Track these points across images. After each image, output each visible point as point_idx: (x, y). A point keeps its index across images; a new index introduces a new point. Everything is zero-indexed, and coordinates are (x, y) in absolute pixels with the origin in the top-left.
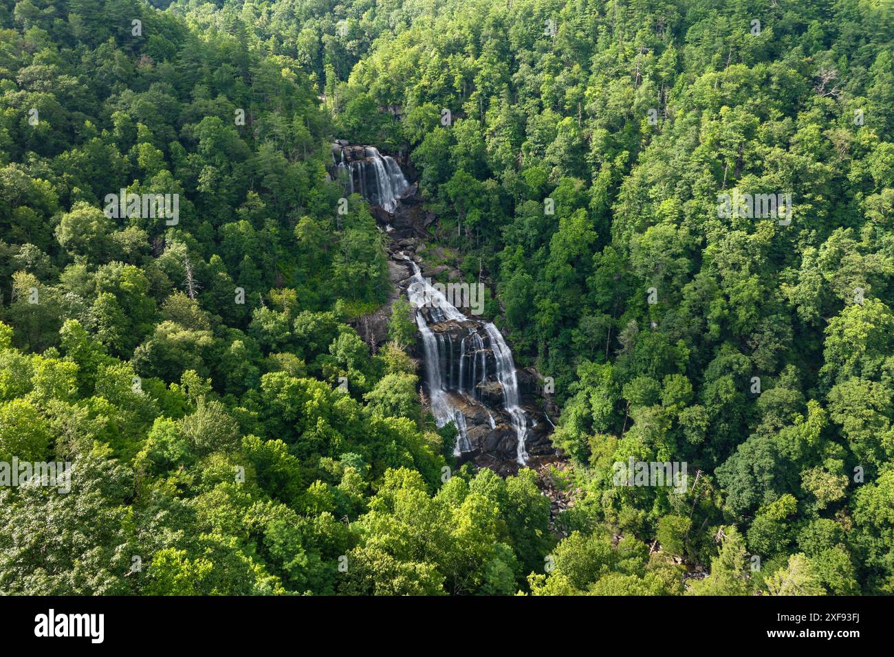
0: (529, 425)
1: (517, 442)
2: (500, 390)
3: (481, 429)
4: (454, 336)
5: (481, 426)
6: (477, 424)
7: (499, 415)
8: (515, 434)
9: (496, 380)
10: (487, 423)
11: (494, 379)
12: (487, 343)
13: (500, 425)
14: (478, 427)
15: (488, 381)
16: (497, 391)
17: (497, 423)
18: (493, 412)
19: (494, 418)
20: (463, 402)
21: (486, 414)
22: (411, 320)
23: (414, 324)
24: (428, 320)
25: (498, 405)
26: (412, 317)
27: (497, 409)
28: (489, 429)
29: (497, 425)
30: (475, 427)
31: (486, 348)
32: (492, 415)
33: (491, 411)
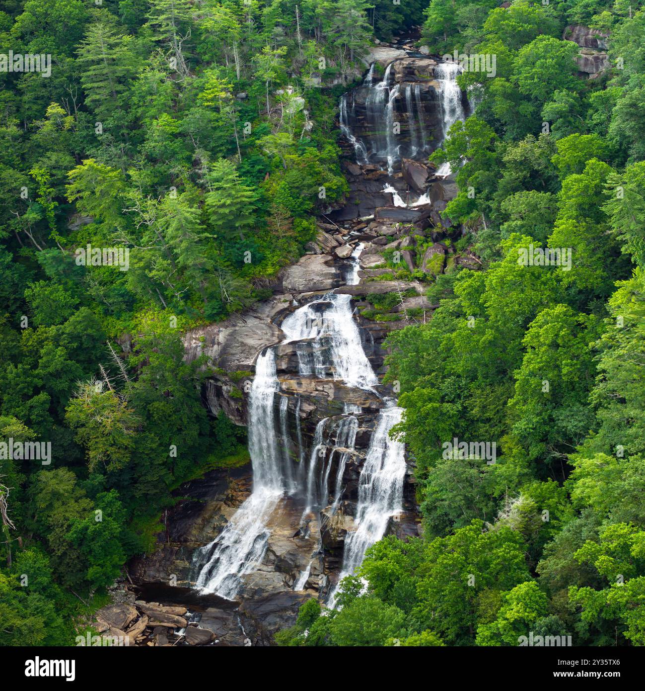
3: (277, 581)
4: (308, 408)
5: (282, 576)
6: (278, 569)
9: (354, 515)
10: (294, 577)
11: (348, 510)
12: (364, 442)
13: (310, 591)
14: (278, 573)
15: (340, 509)
16: (340, 533)
17: (309, 585)
18: (317, 566)
19: (311, 575)
20: (293, 526)
21: (304, 562)
22: (243, 359)
23: (248, 366)
24: (284, 366)
25: (331, 559)
26: (251, 354)
27: (326, 564)
28: (289, 586)
29: (306, 588)
30: (269, 570)
31: (356, 449)
32: (313, 569)
33: (317, 561)
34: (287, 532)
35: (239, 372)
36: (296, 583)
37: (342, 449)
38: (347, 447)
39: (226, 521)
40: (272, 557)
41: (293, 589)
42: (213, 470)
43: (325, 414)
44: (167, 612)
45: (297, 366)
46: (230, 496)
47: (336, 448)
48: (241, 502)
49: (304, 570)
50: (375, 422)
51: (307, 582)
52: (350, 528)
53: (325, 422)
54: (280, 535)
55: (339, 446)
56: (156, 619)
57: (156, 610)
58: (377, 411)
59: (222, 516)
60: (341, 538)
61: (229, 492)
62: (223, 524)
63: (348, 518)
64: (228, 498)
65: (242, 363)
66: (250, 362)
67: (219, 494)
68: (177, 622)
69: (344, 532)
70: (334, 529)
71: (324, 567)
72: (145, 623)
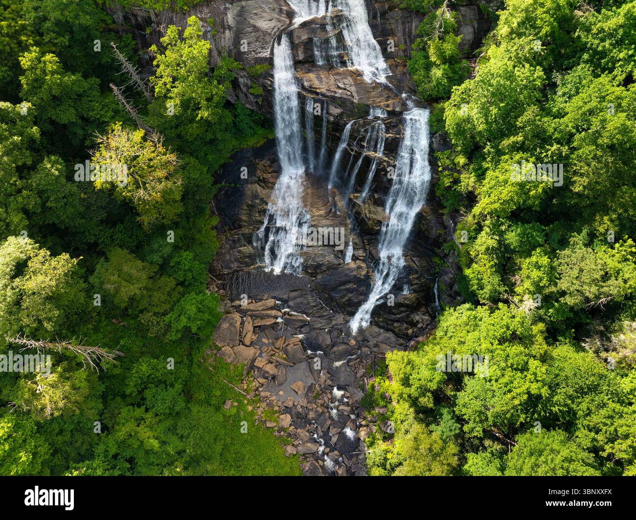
0: (397, 289)
1: (365, 299)
4: (335, 111)
5: (331, 250)
7: (364, 249)
8: (370, 287)
9: (384, 206)
10: (341, 252)
11: (379, 203)
12: (393, 147)
13: (358, 263)
14: (327, 248)
15: (370, 200)
16: (376, 223)
17: (355, 258)
18: (357, 241)
19: (354, 249)
22: (260, 50)
23: (265, 59)
24: (301, 57)
25: (368, 237)
26: (267, 43)
27: (365, 241)
28: (339, 258)
29: (353, 260)
31: (384, 154)
32: (355, 244)
33: (355, 237)
34: (322, 211)
35: (258, 67)
37: (371, 154)
38: (376, 152)
39: (267, 204)
41: (343, 260)
42: (237, 152)
43: (351, 115)
45: (312, 55)
46: (261, 178)
47: (366, 153)
48: (274, 184)
50: (401, 127)
51: (353, 255)
52: (384, 218)
53: (352, 125)
54: (318, 216)
55: (369, 150)
58: (401, 113)
59: (262, 199)
60: (379, 228)
61: (259, 174)
62: (265, 207)
63: (379, 209)
64: (259, 179)
65: (259, 55)
66: (266, 54)
69: (380, 223)
70: (369, 219)
71: (363, 242)
72: (251, 324)
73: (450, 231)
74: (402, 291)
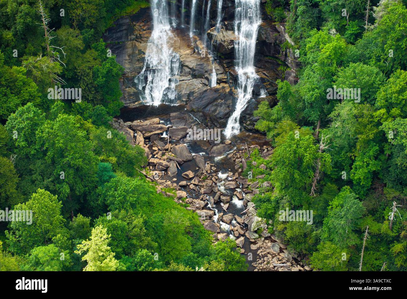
0: (255, 94)
1: (233, 110)
2: (232, 42)
3: (197, 84)
5: (199, 80)
6: (194, 76)
7: (225, 72)
8: (234, 101)
9: (233, 29)
10: (207, 79)
11: (229, 27)
13: (222, 85)
14: (195, 80)
15: (222, 28)
16: (230, 43)
17: (219, 82)
18: (218, 67)
19: (217, 75)
20: (189, 46)
21: (209, 68)
25: (227, 61)
27: (225, 65)
28: (207, 85)
29: (218, 83)
30: (189, 79)
32: (217, 70)
33: (217, 65)
34: (188, 51)
36: (211, 83)
39: (144, 54)
40: (187, 70)
41: (210, 86)
44: (150, 124)
46: (138, 35)
48: (148, 38)
49: (212, 73)
51: (218, 79)
52: (235, 38)
54: (185, 54)
56: (147, 131)
57: (143, 125)
59: (140, 51)
60: (232, 46)
61: (136, 33)
62: (143, 56)
63: (230, 33)
64: (137, 37)
67: (130, 35)
68: (161, 128)
70: (225, 41)
71: (224, 67)
72: (142, 136)
73: (282, 34)
74: (260, 95)
